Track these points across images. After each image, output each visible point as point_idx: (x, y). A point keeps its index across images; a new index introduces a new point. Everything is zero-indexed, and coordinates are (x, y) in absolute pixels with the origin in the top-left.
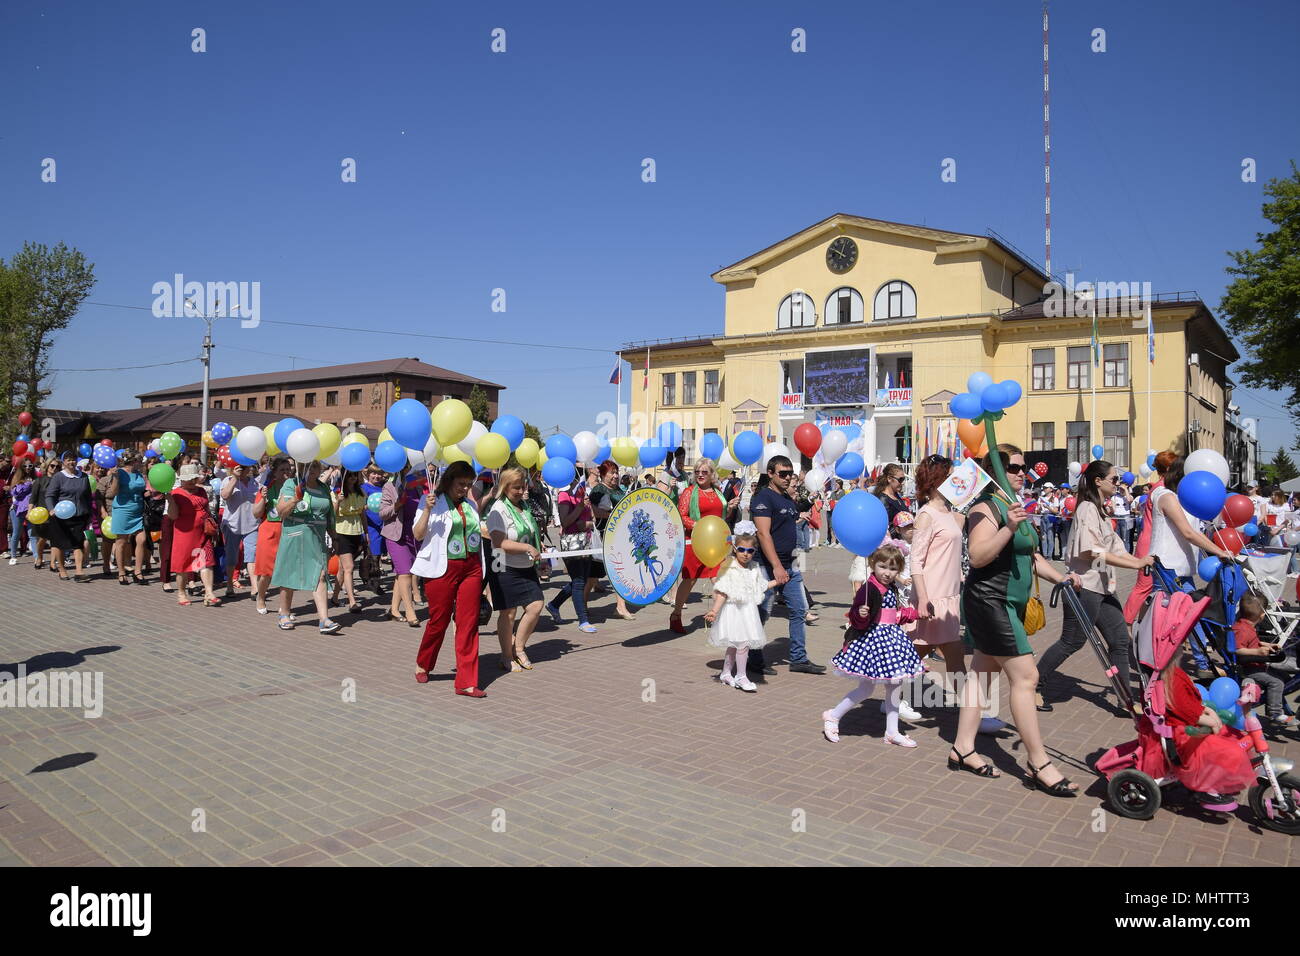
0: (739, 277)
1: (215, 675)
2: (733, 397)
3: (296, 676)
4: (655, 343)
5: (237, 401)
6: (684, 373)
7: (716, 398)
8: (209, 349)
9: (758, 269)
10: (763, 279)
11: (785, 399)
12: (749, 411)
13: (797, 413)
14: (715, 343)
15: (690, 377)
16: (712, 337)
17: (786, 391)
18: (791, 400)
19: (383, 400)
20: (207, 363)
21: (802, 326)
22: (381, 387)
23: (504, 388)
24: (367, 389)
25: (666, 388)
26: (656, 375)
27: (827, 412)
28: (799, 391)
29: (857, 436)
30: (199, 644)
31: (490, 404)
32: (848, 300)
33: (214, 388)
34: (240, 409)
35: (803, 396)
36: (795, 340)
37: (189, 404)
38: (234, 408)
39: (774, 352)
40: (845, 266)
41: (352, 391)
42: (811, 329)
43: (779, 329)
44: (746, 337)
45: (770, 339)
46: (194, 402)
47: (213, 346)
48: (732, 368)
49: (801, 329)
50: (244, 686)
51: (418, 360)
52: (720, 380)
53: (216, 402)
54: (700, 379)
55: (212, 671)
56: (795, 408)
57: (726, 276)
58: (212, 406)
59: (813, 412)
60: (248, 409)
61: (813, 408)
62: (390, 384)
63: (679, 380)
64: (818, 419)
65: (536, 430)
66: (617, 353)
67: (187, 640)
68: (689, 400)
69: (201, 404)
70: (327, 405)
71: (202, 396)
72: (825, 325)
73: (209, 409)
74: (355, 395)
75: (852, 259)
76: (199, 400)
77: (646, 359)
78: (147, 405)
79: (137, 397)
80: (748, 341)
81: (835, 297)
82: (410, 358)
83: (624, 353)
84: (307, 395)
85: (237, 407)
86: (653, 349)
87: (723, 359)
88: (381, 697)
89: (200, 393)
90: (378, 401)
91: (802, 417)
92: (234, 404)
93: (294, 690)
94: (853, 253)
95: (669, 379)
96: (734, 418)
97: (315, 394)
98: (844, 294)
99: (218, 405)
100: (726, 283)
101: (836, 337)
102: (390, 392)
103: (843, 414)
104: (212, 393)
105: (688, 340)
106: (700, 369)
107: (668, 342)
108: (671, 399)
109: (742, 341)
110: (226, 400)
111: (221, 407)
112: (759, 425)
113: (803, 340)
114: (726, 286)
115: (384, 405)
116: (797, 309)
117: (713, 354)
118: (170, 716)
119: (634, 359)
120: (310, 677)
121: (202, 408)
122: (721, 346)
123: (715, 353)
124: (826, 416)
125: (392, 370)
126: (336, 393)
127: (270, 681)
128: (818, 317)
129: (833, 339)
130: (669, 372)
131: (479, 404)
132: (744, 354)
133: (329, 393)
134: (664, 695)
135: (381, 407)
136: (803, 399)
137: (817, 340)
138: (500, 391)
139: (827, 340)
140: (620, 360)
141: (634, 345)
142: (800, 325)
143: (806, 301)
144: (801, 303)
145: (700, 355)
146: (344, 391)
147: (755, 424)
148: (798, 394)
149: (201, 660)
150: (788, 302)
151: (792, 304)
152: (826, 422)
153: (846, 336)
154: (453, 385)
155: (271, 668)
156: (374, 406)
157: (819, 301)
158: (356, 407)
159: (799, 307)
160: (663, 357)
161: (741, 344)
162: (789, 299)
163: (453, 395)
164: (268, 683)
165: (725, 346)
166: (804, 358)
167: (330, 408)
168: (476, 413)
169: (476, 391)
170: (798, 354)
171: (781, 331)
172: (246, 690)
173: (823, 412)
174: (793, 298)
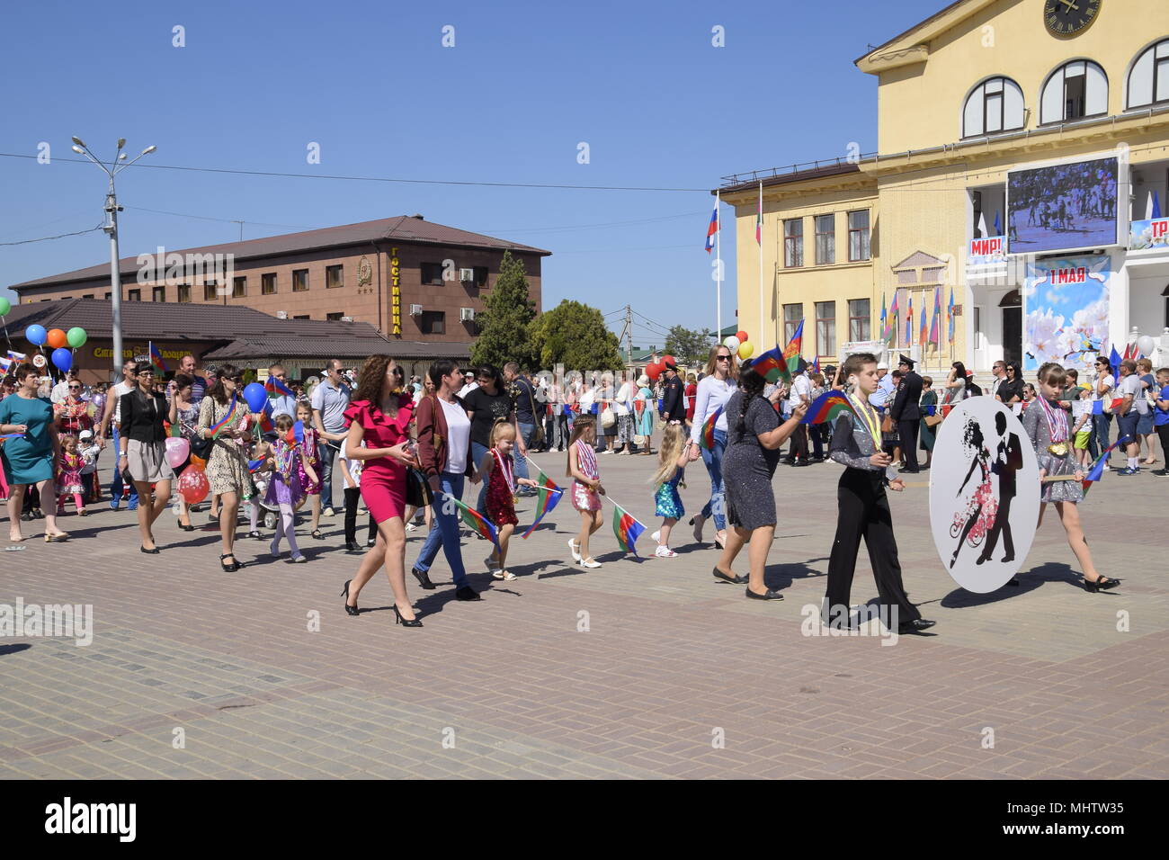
0: (899, 61)
1: (152, 682)
2: (893, 248)
3: (269, 678)
4: (770, 174)
6: (815, 217)
7: (867, 253)
8: (114, 214)
9: (929, 45)
10: (938, 61)
11: (975, 248)
12: (919, 269)
13: (995, 267)
14: (862, 168)
15: (825, 223)
16: (858, 159)
17: (977, 234)
18: (985, 248)
19: (375, 280)
20: (114, 234)
21: (1002, 131)
22: (370, 260)
23: (548, 254)
24: (350, 263)
25: (788, 241)
26: (773, 223)
27: (1045, 264)
28: (999, 234)
29: (1096, 298)
30: (128, 639)
31: (529, 280)
32: (1081, 80)
33: (126, 271)
34: (168, 300)
35: (1004, 240)
36: (991, 154)
37: (91, 296)
38: (158, 299)
39: (957, 174)
40: (1077, 25)
41: (328, 268)
42: (1018, 133)
43: (964, 138)
44: (912, 154)
45: (950, 155)
46: (99, 293)
47: (120, 209)
48: (889, 205)
49: (1001, 136)
50: (196, 696)
51: (421, 218)
52: (872, 225)
53: (131, 292)
54: (841, 224)
55: (147, 677)
56: (992, 261)
57: (879, 60)
58: (126, 298)
59: (1021, 265)
60: (179, 300)
61: (1021, 259)
62: (383, 255)
63: (809, 228)
64: (1031, 275)
65: (598, 314)
66: (714, 193)
67: (109, 635)
68: (825, 258)
69: (109, 295)
70: (294, 290)
71: (110, 284)
72: (1042, 125)
73: (121, 301)
74: (333, 274)
75: (1090, 11)
76: (106, 289)
77: (758, 198)
78: (28, 300)
79: (11, 288)
80: (915, 160)
81: (1059, 77)
82: (410, 215)
83: (724, 192)
84: (264, 276)
85: (163, 298)
86: (769, 183)
87: (876, 192)
88: (393, 704)
89: (106, 280)
90: (368, 281)
91: (1004, 274)
92: (158, 293)
93: (268, 698)
94: (1091, 1)
95: (794, 227)
96: (895, 281)
97: (275, 275)
98: (1074, 71)
99: (134, 296)
100: (878, 73)
101: (1060, 143)
102: (383, 267)
103: (1074, 265)
104: (124, 278)
105: (821, 165)
106: (840, 210)
107: (790, 171)
108: (796, 257)
109: (904, 162)
111: (139, 299)
112: (936, 288)
113: (1004, 152)
114: (876, 77)
115: (375, 287)
116: (994, 104)
117: (860, 185)
118: (87, 744)
119: (740, 201)
120: (289, 679)
121: (111, 302)
122: (872, 172)
123: (863, 183)
124: (1043, 270)
125: (384, 235)
126: (306, 271)
127: (234, 688)
128: (1029, 113)
129: (1056, 147)
130: (793, 216)
131: (513, 278)
132: (908, 182)
133: (295, 272)
134: (806, 696)
135: (371, 290)
136: (1005, 245)
137: (1027, 151)
138: (542, 258)
139: (1045, 151)
140: (717, 202)
141: (738, 178)
142: (999, 128)
143: (1009, 88)
144: (1001, 94)
145: (840, 188)
146: (317, 268)
147: (928, 288)
148: (997, 238)
149: (130, 662)
150: (980, 93)
151: (987, 96)
152: (1043, 279)
153: (1075, 140)
154: (476, 253)
155: (235, 668)
156: (362, 288)
157: (1031, 86)
158: (335, 291)
159: (998, 100)
160: (783, 195)
161: (904, 167)
162: (982, 87)
163: (475, 269)
164: (230, 691)
165: (879, 172)
166: (1007, 180)
167: (298, 294)
168: (511, 292)
169: (508, 260)
170: (996, 176)
171: (968, 141)
172: (199, 702)
173: (1036, 264)
174: (988, 86)
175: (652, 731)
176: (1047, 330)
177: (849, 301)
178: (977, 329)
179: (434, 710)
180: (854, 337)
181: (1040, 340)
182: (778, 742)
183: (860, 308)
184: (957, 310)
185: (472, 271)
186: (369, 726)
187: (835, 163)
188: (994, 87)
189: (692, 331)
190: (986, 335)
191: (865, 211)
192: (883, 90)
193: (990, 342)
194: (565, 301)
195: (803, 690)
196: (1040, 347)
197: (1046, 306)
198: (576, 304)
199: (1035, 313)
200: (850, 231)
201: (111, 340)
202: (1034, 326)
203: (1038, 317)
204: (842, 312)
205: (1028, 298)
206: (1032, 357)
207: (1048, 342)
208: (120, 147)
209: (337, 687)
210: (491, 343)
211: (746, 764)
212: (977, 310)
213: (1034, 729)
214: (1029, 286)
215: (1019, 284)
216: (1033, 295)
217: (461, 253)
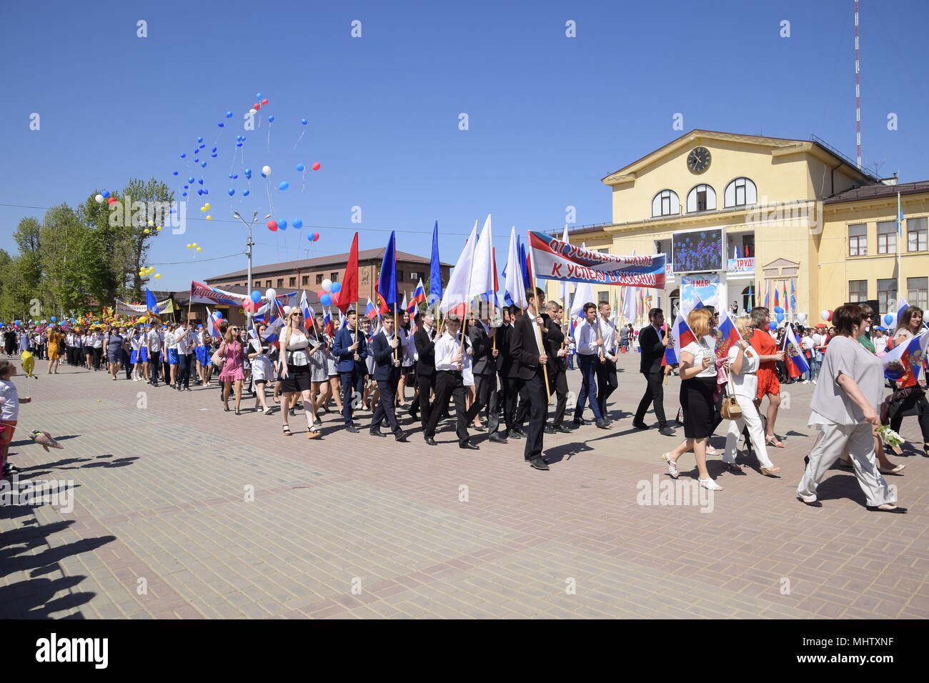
0: (622, 181)
1: (261, 473)
3: (316, 474)
5: (270, 281)
8: (251, 246)
9: (636, 174)
10: (640, 182)
14: (605, 229)
16: (602, 225)
19: (370, 278)
20: (250, 256)
21: (670, 214)
22: (368, 269)
23: (454, 267)
27: (690, 277)
28: (669, 263)
29: (713, 294)
30: (250, 451)
31: (444, 279)
32: (704, 193)
33: (254, 273)
35: (671, 266)
36: (666, 225)
39: (650, 234)
40: (701, 169)
42: (677, 216)
43: (653, 217)
44: (628, 224)
45: (647, 225)
46: (242, 283)
47: (254, 244)
48: (618, 245)
49: (669, 217)
50: (282, 481)
53: (256, 283)
55: (259, 470)
57: (612, 180)
58: (254, 285)
59: (680, 278)
60: (278, 287)
61: (679, 275)
62: (374, 267)
64: (684, 283)
67: (242, 448)
69: (246, 284)
71: (247, 279)
72: (687, 213)
73: (252, 287)
75: (707, 163)
76: (246, 282)
79: (205, 281)
80: (630, 226)
81: (695, 191)
84: (317, 276)
87: (612, 241)
89: (245, 277)
90: (367, 279)
91: (674, 281)
92: (269, 283)
93: (317, 484)
94: (708, 158)
97: (322, 275)
98: (701, 189)
99: (258, 284)
100: (613, 185)
101: (696, 221)
102: (374, 271)
103: (703, 278)
104: (254, 276)
105: (586, 227)
109: (625, 227)
110: (264, 281)
111: (260, 286)
113: (671, 224)
114: (611, 188)
115: (370, 282)
116: (666, 202)
117: (605, 237)
118: (232, 502)
120: (327, 475)
122: (610, 231)
124: (689, 281)
125: (375, 257)
126: (337, 273)
127: (300, 478)
128: (682, 207)
129: (694, 223)
132: (628, 237)
133: (332, 274)
135: (368, 283)
136: (672, 268)
137: (681, 224)
138: (451, 268)
139: (689, 225)
141: (546, 232)
142: (668, 213)
143: (672, 195)
144: (669, 197)
145: (595, 238)
148: (668, 265)
149: (251, 463)
150: (659, 196)
151: (662, 198)
152: (689, 285)
153: (703, 221)
154: (418, 266)
155: (300, 468)
156: (364, 282)
157: (683, 195)
159: (668, 200)
161: (625, 230)
162: (660, 194)
163: (418, 273)
164: (298, 479)
165: (613, 231)
166: (672, 238)
170: (668, 235)
171: (655, 219)
172: (283, 484)
173: (687, 277)
174: (663, 194)
177: (599, 293)
184: (650, 298)
187: (592, 226)
188: (666, 194)
192: (614, 193)
197: (691, 298)
199: (686, 300)
202: (685, 307)
203: (687, 303)
205: (682, 294)
208: (255, 215)
212: (659, 298)
214: (683, 288)
215: (678, 286)
216: (685, 292)
217: (412, 266)
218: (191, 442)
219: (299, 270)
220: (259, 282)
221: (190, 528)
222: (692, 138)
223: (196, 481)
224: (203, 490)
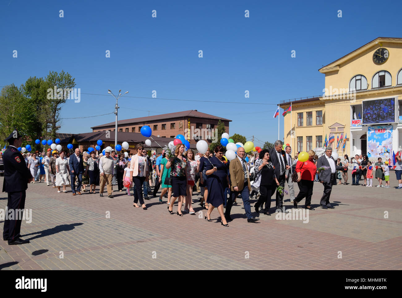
0: (331, 70)
1: (121, 234)
2: (329, 121)
3: (151, 235)
4: (294, 100)
5: (128, 129)
6: (307, 112)
7: (321, 123)
8: (117, 109)
9: (340, 66)
10: (342, 70)
11: (353, 122)
12: (336, 128)
13: (359, 128)
14: (320, 99)
15: (310, 114)
16: (319, 97)
17: (354, 119)
18: (356, 122)
19: (184, 127)
20: (117, 114)
21: (361, 90)
22: (182, 122)
23: (231, 121)
24: (177, 122)
25: (299, 119)
26: (294, 114)
27: (374, 127)
28: (360, 119)
29: (389, 137)
30: (115, 222)
31: (225, 127)
32: (384, 76)
33: (119, 124)
34: (129, 132)
35: (362, 120)
36: (358, 96)
37: (110, 130)
38: (127, 131)
39: (348, 102)
40: (382, 61)
41: (171, 124)
42: (366, 90)
46: (112, 129)
47: (119, 108)
48: (328, 109)
50: (131, 238)
51: (197, 111)
52: (323, 113)
53: (120, 129)
54: (314, 115)
55: (119, 232)
56: (358, 126)
57: (325, 70)
58: (119, 131)
59: (367, 128)
60: (132, 132)
61: (367, 125)
62: (186, 121)
63: (305, 115)
64: (369, 130)
65: (245, 138)
66: (278, 105)
68: (309, 124)
69: (115, 130)
70: (162, 129)
71: (115, 127)
72: (372, 88)
73: (118, 132)
74: (172, 125)
75: (386, 58)
76: (114, 129)
77: (290, 107)
78: (95, 131)
79: (91, 128)
81: (377, 75)
82: (194, 110)
83: (280, 105)
84: (154, 126)
85: (128, 131)
86: (293, 103)
87: (324, 106)
88: (183, 244)
89: (114, 126)
90: (182, 127)
91: (361, 130)
92: (127, 130)
93: (150, 240)
94: (386, 55)
95: (301, 115)
96: (330, 131)
97: (157, 125)
98: (382, 74)
99: (121, 130)
100: (325, 73)
101: (377, 93)
102: (186, 124)
103: (382, 128)
104: (119, 126)
105: (308, 98)
106: (314, 110)
107: (300, 99)
108: (301, 123)
110: (124, 128)
111: (122, 131)
112: (341, 134)
113: (361, 96)
114: (325, 74)
116: (358, 82)
117: (320, 104)
118: (104, 249)
119: (285, 108)
120: (156, 235)
121: (115, 132)
122: (323, 100)
123: (321, 103)
124: (373, 129)
125: (187, 115)
126: (165, 124)
127: (141, 237)
128: (369, 85)
129: (377, 95)
130: (300, 112)
131: (221, 128)
132: (334, 103)
133: (162, 125)
134: (299, 248)
135: (182, 130)
136: (362, 121)
137: (368, 95)
138: (229, 122)
139: (374, 95)
140: (279, 108)
141: (285, 101)
142: (360, 89)
143: (363, 78)
144: (361, 79)
145: (314, 105)
146: (168, 124)
147: (339, 133)
148: (359, 120)
149: (115, 228)
150: (354, 79)
151: (356, 80)
152: (373, 131)
153: (382, 93)
154: (211, 120)
155: (142, 231)
156: (180, 130)
157: (369, 78)
158: (173, 130)
159: (360, 81)
160: (298, 106)
162: (355, 78)
163: (211, 125)
164: (140, 237)
165: (325, 100)
166: (362, 103)
167: (163, 131)
168: (220, 131)
169: (220, 122)
170: (359, 102)
172: (132, 240)
173: (371, 127)
174: (357, 77)
175: (255, 256)
176: (374, 146)
177: (316, 136)
178: (354, 145)
179: (194, 246)
180: (318, 146)
181: (372, 149)
182: (291, 261)
183: (319, 138)
184: (348, 139)
185: (210, 125)
186: (176, 249)
187: (313, 97)
189: (271, 143)
190: (356, 147)
191: (321, 111)
192: (326, 78)
193: (357, 148)
194: (235, 134)
195: (298, 247)
196: (372, 151)
197: (374, 139)
198: (239, 135)
199: (370, 141)
200: (317, 117)
201: (114, 142)
202: (370, 145)
203: (371, 142)
204: (314, 139)
205: (369, 137)
206: (370, 154)
207: (374, 149)
208: (120, 92)
209: (168, 238)
210: (214, 145)
211: (281, 267)
212: (353, 140)
213: (366, 261)
214: (369, 133)
215: (366, 133)
216: (370, 136)
217: (207, 120)
218: (83, 217)
219: (144, 123)
220: (122, 129)
221: (81, 262)
222: (376, 42)
223: (85, 237)
224: (88, 242)
